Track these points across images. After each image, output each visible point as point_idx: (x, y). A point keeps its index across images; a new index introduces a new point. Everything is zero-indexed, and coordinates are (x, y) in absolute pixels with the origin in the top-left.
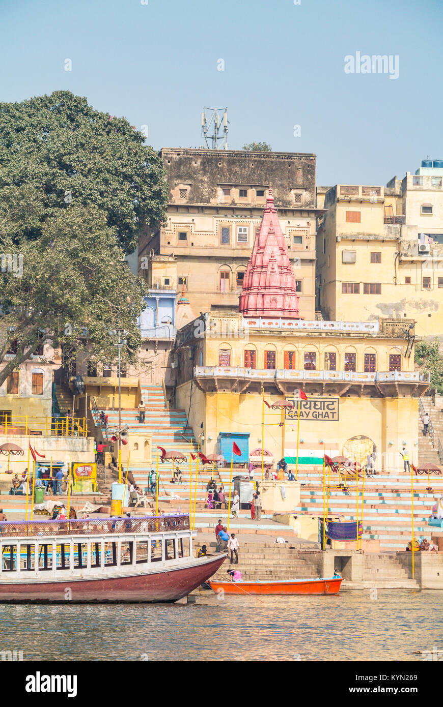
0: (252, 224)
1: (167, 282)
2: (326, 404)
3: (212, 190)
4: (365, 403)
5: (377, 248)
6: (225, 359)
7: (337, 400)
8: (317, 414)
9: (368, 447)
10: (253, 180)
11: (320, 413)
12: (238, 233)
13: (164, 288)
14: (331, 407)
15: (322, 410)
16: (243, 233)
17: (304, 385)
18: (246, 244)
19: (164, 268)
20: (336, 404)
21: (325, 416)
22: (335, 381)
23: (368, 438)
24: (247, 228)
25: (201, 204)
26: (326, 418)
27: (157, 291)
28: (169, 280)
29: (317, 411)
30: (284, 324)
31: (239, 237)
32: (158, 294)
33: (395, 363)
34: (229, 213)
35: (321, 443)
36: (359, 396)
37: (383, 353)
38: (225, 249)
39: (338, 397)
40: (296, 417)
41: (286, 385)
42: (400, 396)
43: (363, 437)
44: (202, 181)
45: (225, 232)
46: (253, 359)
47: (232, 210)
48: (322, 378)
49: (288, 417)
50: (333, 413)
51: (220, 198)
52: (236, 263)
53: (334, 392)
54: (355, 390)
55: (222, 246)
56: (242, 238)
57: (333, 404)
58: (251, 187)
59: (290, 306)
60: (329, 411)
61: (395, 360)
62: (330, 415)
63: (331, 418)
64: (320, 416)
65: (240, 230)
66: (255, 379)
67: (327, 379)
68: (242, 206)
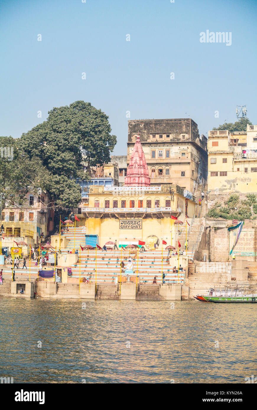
0: (164, 149)
1: (110, 174)
2: (137, 222)
3: (148, 136)
4: (155, 221)
5: (225, 157)
6: (97, 204)
7: (141, 220)
8: (133, 226)
9: (155, 240)
10: (165, 131)
11: (134, 226)
12: (159, 153)
13: (109, 177)
14: (138, 223)
15: (135, 225)
16: (161, 153)
17: (126, 214)
18: (162, 157)
19: (109, 168)
20: (141, 222)
21: (136, 227)
22: (138, 212)
23: (155, 236)
24: (162, 151)
25: (144, 142)
26: (137, 228)
27: (104, 178)
28: (111, 173)
29: (133, 225)
31: (159, 155)
32: (104, 179)
33: (168, 203)
34: (155, 145)
35: (134, 239)
36: (152, 218)
37: (163, 199)
38: (153, 160)
39: (142, 219)
40: (124, 228)
41: (120, 215)
42: (165, 218)
43: (153, 236)
44: (144, 133)
45: (154, 153)
46: (109, 204)
47: (156, 143)
48: (133, 211)
49: (121, 228)
50: (140, 226)
51: (151, 139)
52: (158, 166)
53: (140, 217)
54: (148, 216)
55: (152, 159)
56: (161, 155)
57: (139, 222)
58: (164, 134)
60: (138, 225)
61: (168, 202)
62: (138, 227)
63: (139, 228)
64: (134, 227)
65: (160, 152)
66: (106, 212)
67: (135, 211)
68: (160, 142)
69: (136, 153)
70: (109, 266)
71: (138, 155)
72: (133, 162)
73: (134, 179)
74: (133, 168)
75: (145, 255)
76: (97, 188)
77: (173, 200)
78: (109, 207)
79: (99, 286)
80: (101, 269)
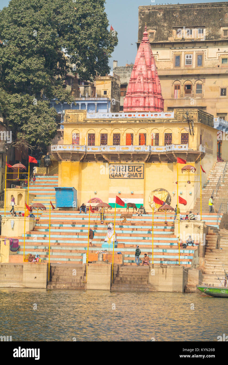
0: (195, 52)
1: (105, 93)
2: (136, 168)
3: (170, 32)
4: (164, 166)
7: (143, 165)
8: (130, 174)
9: (163, 196)
10: (196, 23)
11: (132, 174)
12: (186, 59)
13: (103, 97)
14: (139, 170)
15: (133, 172)
16: (189, 58)
17: (119, 155)
18: (191, 66)
19: (103, 84)
20: (142, 168)
21: (135, 176)
22: (138, 152)
23: (165, 190)
24: (192, 55)
25: (163, 42)
26: (136, 177)
27: (95, 99)
28: (106, 91)
29: (130, 172)
30: (113, 116)
31: (187, 62)
32: (96, 101)
33: (185, 139)
34: (181, 46)
35: (132, 194)
36: (160, 162)
37: (176, 132)
38: (177, 70)
39: (144, 163)
40: (116, 177)
41: (110, 156)
43: (162, 190)
44: (163, 26)
45: (178, 58)
46: (94, 139)
47: (183, 44)
48: (130, 150)
49: (111, 177)
50: (140, 174)
51: (176, 36)
52: (184, 79)
53: (141, 160)
54: (152, 158)
55: (175, 68)
56: (189, 62)
57: (140, 168)
58: (195, 27)
59: (149, 104)
60: (137, 173)
61: (185, 137)
62: (139, 175)
63: (139, 177)
64: (132, 176)
65: (187, 57)
66: (90, 152)
67: (133, 150)
68: (188, 41)
69: (142, 59)
70: (80, 237)
71: (144, 63)
72: (137, 73)
73: (137, 100)
74: (137, 83)
75: (145, 220)
76: (76, 114)
77: (192, 134)
78: (94, 145)
79: (57, 268)
80: (67, 242)
